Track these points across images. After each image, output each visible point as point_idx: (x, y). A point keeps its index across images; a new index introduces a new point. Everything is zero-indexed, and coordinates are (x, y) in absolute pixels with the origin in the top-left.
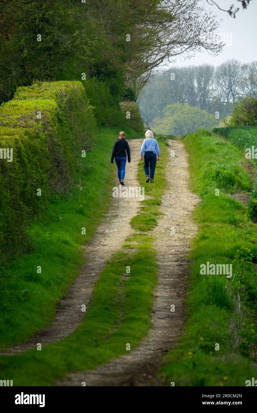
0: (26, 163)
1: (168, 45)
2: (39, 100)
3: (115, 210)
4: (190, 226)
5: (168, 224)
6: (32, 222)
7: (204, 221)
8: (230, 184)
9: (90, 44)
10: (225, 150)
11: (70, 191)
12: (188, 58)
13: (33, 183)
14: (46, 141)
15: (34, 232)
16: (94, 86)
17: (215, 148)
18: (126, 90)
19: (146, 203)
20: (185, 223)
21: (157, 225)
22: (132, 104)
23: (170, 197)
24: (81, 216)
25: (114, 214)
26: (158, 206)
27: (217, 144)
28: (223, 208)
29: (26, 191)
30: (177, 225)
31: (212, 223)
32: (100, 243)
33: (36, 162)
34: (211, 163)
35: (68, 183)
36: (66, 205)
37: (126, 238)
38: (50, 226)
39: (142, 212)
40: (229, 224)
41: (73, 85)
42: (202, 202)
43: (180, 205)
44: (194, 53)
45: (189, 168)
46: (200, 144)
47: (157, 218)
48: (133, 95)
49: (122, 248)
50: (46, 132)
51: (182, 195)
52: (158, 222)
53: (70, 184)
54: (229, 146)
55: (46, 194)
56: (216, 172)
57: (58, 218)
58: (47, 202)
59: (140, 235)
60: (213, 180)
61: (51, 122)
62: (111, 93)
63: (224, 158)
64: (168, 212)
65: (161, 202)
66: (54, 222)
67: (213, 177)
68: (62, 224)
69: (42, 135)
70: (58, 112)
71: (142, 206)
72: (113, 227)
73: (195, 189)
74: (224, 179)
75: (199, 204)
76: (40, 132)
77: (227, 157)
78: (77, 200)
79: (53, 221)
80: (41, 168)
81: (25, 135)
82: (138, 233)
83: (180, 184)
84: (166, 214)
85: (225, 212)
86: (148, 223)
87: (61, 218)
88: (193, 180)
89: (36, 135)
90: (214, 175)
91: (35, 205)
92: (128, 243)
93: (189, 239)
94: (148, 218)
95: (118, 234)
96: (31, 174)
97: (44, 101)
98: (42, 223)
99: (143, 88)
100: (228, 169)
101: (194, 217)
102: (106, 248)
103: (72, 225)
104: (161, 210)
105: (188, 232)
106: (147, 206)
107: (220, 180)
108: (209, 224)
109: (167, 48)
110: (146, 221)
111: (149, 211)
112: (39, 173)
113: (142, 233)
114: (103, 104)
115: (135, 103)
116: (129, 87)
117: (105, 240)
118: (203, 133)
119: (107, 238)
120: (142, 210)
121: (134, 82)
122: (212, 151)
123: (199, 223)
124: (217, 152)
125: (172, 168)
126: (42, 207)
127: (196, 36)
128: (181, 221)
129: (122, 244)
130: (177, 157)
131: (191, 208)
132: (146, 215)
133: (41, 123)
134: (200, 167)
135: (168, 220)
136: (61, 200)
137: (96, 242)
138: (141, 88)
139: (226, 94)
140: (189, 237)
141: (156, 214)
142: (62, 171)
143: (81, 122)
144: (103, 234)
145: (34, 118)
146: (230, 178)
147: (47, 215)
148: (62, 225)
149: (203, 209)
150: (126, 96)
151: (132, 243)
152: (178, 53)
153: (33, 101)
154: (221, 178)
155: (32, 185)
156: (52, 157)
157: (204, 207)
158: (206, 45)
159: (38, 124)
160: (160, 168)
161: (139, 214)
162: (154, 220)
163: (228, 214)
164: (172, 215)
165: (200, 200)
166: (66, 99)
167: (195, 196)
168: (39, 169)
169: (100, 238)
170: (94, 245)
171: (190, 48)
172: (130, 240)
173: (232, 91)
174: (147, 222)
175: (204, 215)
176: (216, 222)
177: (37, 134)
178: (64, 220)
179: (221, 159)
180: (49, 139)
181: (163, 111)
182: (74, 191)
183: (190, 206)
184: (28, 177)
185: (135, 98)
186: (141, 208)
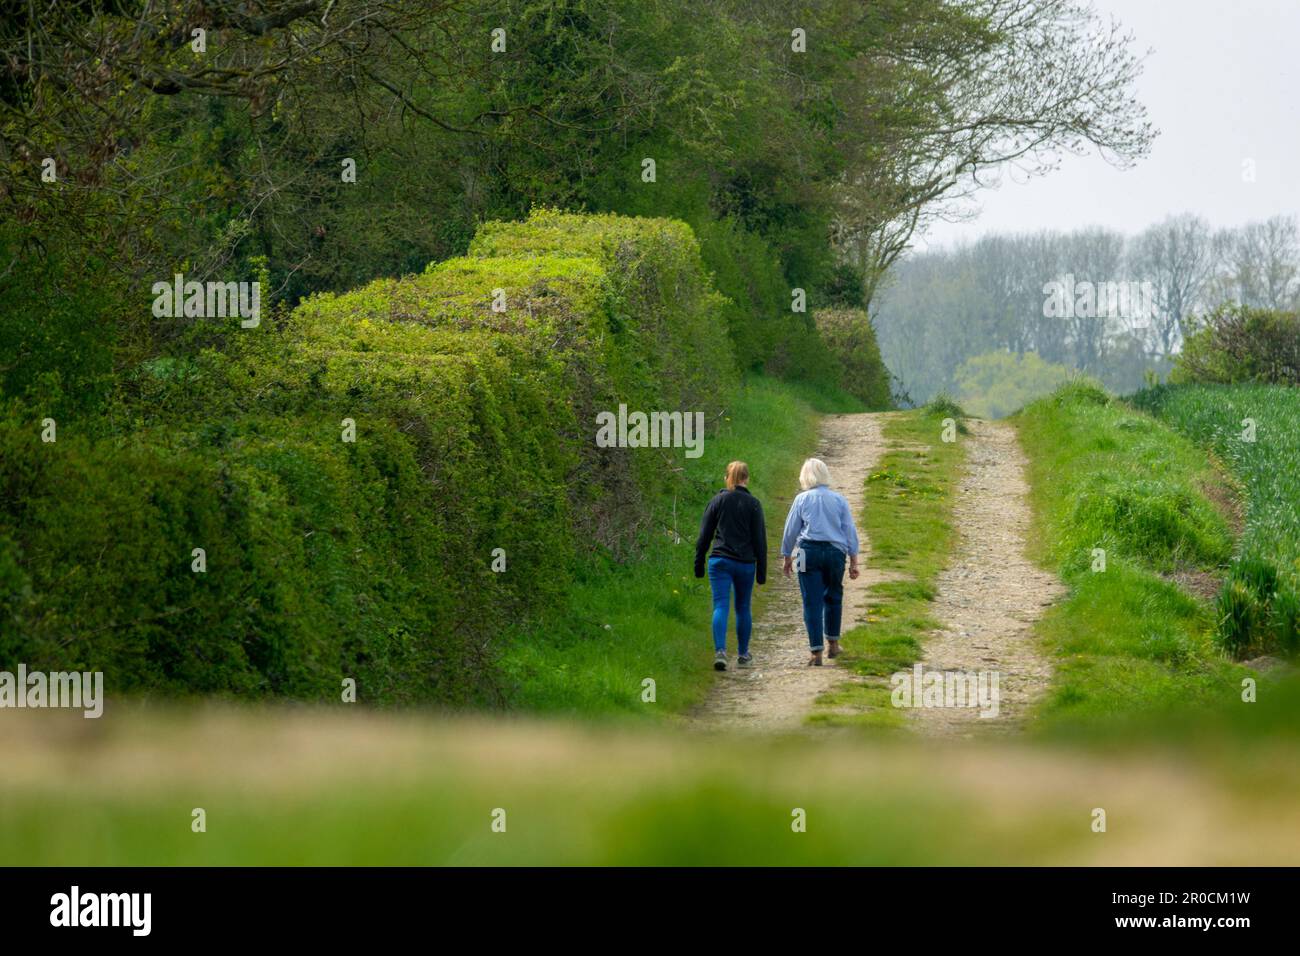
0: (500, 442)
1: (973, 127)
2: (548, 258)
3: (786, 611)
4: (1027, 664)
5: (957, 656)
6: (515, 633)
7: (1073, 650)
8: (1162, 540)
9: (718, 103)
10: (1149, 443)
11: (642, 547)
12: (1038, 173)
13: (520, 508)
14: (565, 380)
15: (520, 664)
16: (729, 243)
17: (1119, 438)
18: (836, 272)
19: (888, 593)
20: (1011, 654)
21: (920, 659)
22: (852, 316)
23: (966, 576)
24: (673, 621)
25: (782, 623)
26: (924, 603)
27: (1124, 427)
28: (1135, 609)
29: (499, 531)
30: (985, 660)
31: (1100, 657)
32: (733, 709)
33: (532, 444)
34: (1103, 479)
35: (635, 520)
36: (629, 589)
37: (817, 695)
38: (572, 650)
39: (874, 618)
40: (1153, 660)
41: (661, 228)
42: (1068, 594)
43: (998, 602)
44: (1060, 156)
45: (1031, 495)
46: (1068, 427)
47: (920, 638)
48: (857, 289)
49: (805, 724)
50: (568, 352)
51: (1004, 574)
52: (923, 647)
53: (641, 526)
54: (1161, 436)
55: (562, 547)
56: (1118, 502)
57: (598, 625)
58: (567, 577)
59: (866, 686)
60: (1106, 527)
61: (587, 322)
62: (786, 275)
63: (1146, 466)
64: (959, 623)
65: (934, 590)
66: (586, 640)
67: (1107, 519)
68: (611, 644)
69: (554, 361)
70: (608, 298)
71: (873, 601)
72: (778, 662)
73: (1048, 557)
74: (1142, 526)
75: (1058, 600)
76: (546, 348)
77: (1155, 463)
78: (662, 575)
79: (584, 635)
80: (549, 466)
81: (499, 355)
82: (859, 680)
83: (1000, 541)
84: (950, 625)
85: (1142, 622)
86: (890, 651)
87: (607, 626)
88: (1043, 532)
89: (534, 358)
90: (1111, 511)
91: (527, 581)
92: (824, 710)
93: (1025, 703)
94: (892, 636)
95: (793, 682)
96: (515, 482)
97: (566, 262)
98: (547, 639)
99: (889, 269)
100: (1155, 494)
101: (1042, 637)
102: (751, 723)
103: (643, 648)
104: (935, 613)
105: (1022, 684)
106: (888, 601)
107: (1129, 529)
108: (1091, 659)
109: (971, 139)
110: (886, 644)
111: (896, 616)
112: (543, 478)
113: (871, 682)
114: (758, 304)
115: (862, 312)
116: (846, 261)
117: (751, 699)
118: (1080, 395)
119: (757, 695)
120: (873, 613)
121: (863, 244)
122: (1106, 445)
123: (1057, 655)
124: (1124, 450)
125: (977, 494)
126: (550, 587)
127: (1066, 102)
128: (1000, 648)
129: (804, 712)
130: (994, 464)
131: (1034, 612)
132: (884, 627)
133: (551, 320)
134: (1065, 494)
135: (955, 646)
136: (610, 572)
137: (718, 706)
138: (883, 267)
139: (1160, 325)
140: (1024, 696)
141: (918, 626)
142: (618, 481)
143: (684, 343)
144: (745, 681)
145: (529, 305)
146: (1163, 520)
147: (564, 616)
148: (611, 648)
149: (1072, 612)
150: (835, 291)
151: (836, 710)
152: (1006, 155)
153: (528, 262)
154: (1132, 520)
155: (517, 514)
156: (586, 432)
157: (1077, 607)
158: (1098, 132)
159: (542, 322)
160: (937, 492)
161: (862, 624)
162: (911, 643)
163: (1150, 627)
164: (971, 630)
165: (1064, 590)
166: (636, 264)
167: (1048, 576)
168: (541, 467)
169: (735, 695)
170: (714, 715)
171: (1046, 142)
172: (832, 702)
173: (1179, 316)
174: (889, 647)
175: (1074, 630)
176: (1112, 653)
177: (538, 353)
178: (616, 631)
179: (1134, 468)
180: (576, 374)
181: (956, 377)
182: (653, 547)
183: (1030, 604)
184: (507, 488)
185: (864, 300)
186: (870, 606)
